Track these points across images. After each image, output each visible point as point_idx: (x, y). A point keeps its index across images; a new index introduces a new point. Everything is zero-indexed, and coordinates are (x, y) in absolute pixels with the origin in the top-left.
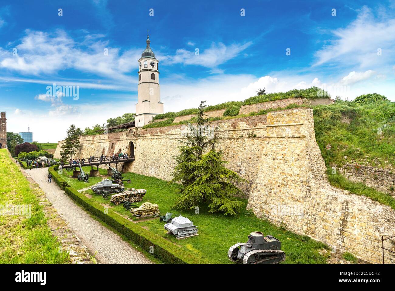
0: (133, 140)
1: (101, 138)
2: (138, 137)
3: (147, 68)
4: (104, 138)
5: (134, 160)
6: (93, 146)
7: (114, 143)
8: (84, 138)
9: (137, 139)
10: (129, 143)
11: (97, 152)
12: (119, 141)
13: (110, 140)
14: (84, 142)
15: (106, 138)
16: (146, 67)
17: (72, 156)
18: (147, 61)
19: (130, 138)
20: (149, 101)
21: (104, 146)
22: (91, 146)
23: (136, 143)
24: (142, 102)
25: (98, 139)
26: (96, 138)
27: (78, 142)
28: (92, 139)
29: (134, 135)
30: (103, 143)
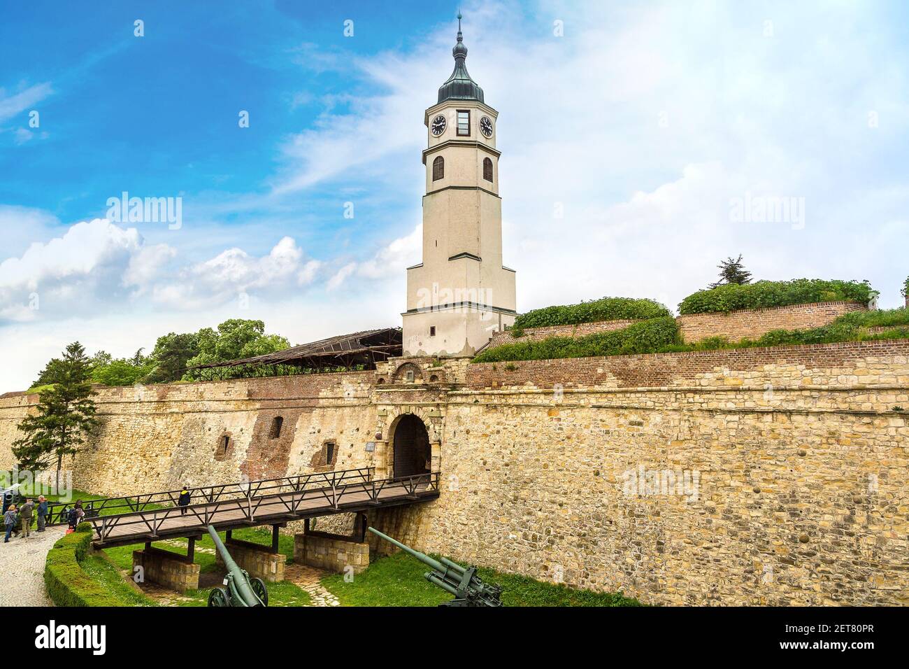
0: (420, 407)
1: (207, 395)
2: (452, 395)
3: (469, 135)
4: (222, 396)
5: (435, 495)
6: (160, 424)
7: (286, 414)
8: (114, 394)
9: (446, 406)
10: (391, 419)
11: (186, 449)
12: (317, 412)
13: (258, 405)
14: (117, 409)
15: (233, 397)
16: (466, 132)
17: (60, 461)
18: (468, 111)
19: (399, 401)
20: (478, 258)
21: (227, 424)
22: (151, 423)
23: (443, 421)
24: (451, 259)
25: (193, 399)
26: (174, 395)
27: (90, 408)
28: (157, 399)
29: (430, 389)
30: (217, 415)
